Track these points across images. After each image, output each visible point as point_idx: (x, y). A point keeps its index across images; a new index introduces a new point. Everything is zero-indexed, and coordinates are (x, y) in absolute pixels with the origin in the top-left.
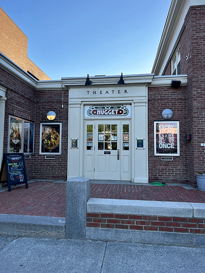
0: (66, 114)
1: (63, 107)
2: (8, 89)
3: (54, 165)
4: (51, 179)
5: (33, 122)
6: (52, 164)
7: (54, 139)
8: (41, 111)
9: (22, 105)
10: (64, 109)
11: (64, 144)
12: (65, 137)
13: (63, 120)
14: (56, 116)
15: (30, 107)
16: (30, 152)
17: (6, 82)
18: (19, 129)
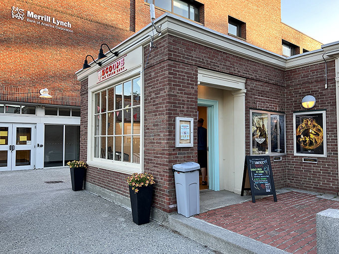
0: (333, 97)
1: (326, 87)
2: (247, 78)
3: (317, 172)
4: (314, 191)
5: (284, 112)
6: (314, 169)
7: (314, 134)
8: (293, 97)
9: (266, 94)
10: (329, 90)
11: (331, 142)
12: (332, 131)
13: (328, 106)
14: (317, 102)
15: (277, 94)
16: (281, 152)
17: (245, 71)
18: (263, 125)
